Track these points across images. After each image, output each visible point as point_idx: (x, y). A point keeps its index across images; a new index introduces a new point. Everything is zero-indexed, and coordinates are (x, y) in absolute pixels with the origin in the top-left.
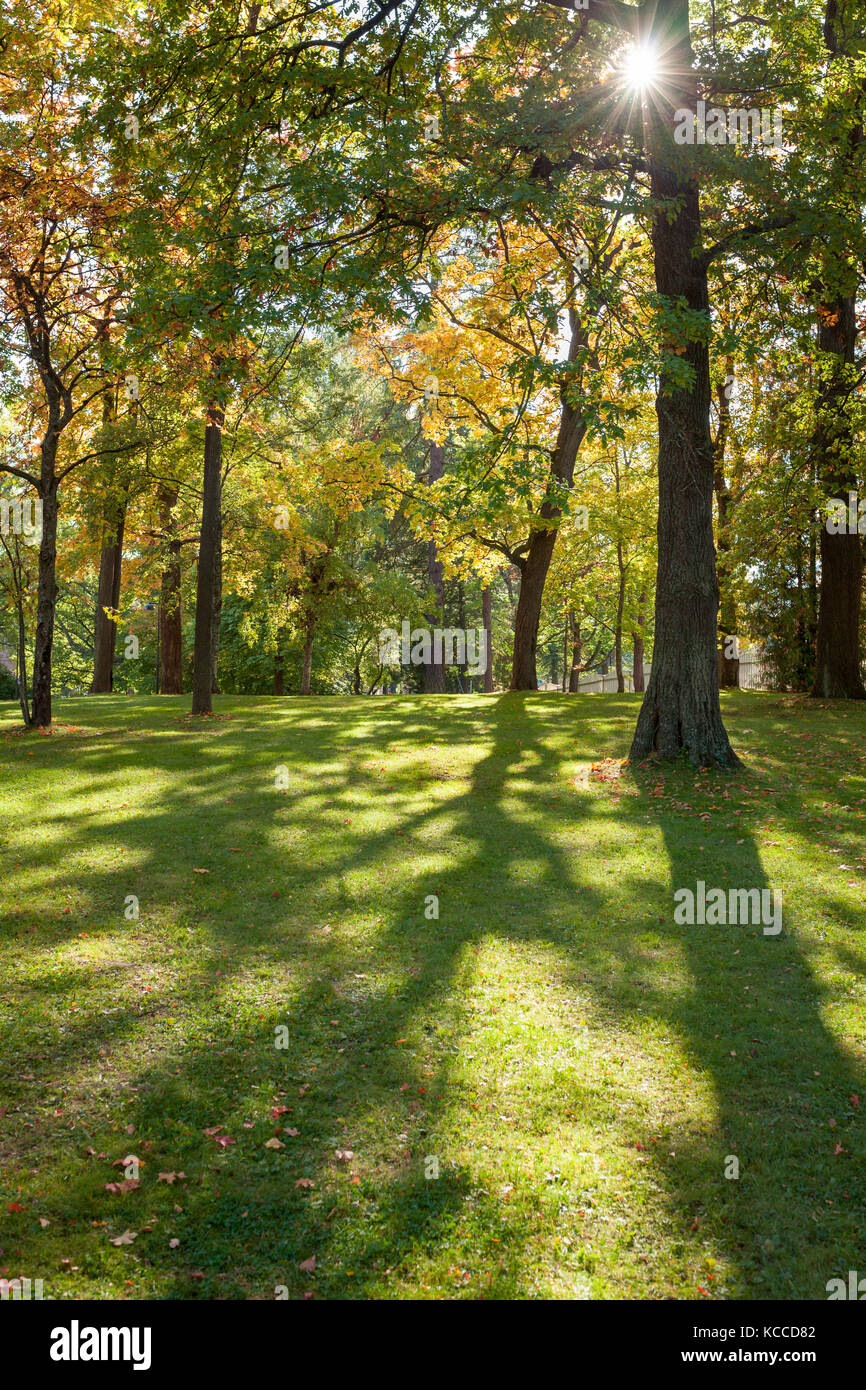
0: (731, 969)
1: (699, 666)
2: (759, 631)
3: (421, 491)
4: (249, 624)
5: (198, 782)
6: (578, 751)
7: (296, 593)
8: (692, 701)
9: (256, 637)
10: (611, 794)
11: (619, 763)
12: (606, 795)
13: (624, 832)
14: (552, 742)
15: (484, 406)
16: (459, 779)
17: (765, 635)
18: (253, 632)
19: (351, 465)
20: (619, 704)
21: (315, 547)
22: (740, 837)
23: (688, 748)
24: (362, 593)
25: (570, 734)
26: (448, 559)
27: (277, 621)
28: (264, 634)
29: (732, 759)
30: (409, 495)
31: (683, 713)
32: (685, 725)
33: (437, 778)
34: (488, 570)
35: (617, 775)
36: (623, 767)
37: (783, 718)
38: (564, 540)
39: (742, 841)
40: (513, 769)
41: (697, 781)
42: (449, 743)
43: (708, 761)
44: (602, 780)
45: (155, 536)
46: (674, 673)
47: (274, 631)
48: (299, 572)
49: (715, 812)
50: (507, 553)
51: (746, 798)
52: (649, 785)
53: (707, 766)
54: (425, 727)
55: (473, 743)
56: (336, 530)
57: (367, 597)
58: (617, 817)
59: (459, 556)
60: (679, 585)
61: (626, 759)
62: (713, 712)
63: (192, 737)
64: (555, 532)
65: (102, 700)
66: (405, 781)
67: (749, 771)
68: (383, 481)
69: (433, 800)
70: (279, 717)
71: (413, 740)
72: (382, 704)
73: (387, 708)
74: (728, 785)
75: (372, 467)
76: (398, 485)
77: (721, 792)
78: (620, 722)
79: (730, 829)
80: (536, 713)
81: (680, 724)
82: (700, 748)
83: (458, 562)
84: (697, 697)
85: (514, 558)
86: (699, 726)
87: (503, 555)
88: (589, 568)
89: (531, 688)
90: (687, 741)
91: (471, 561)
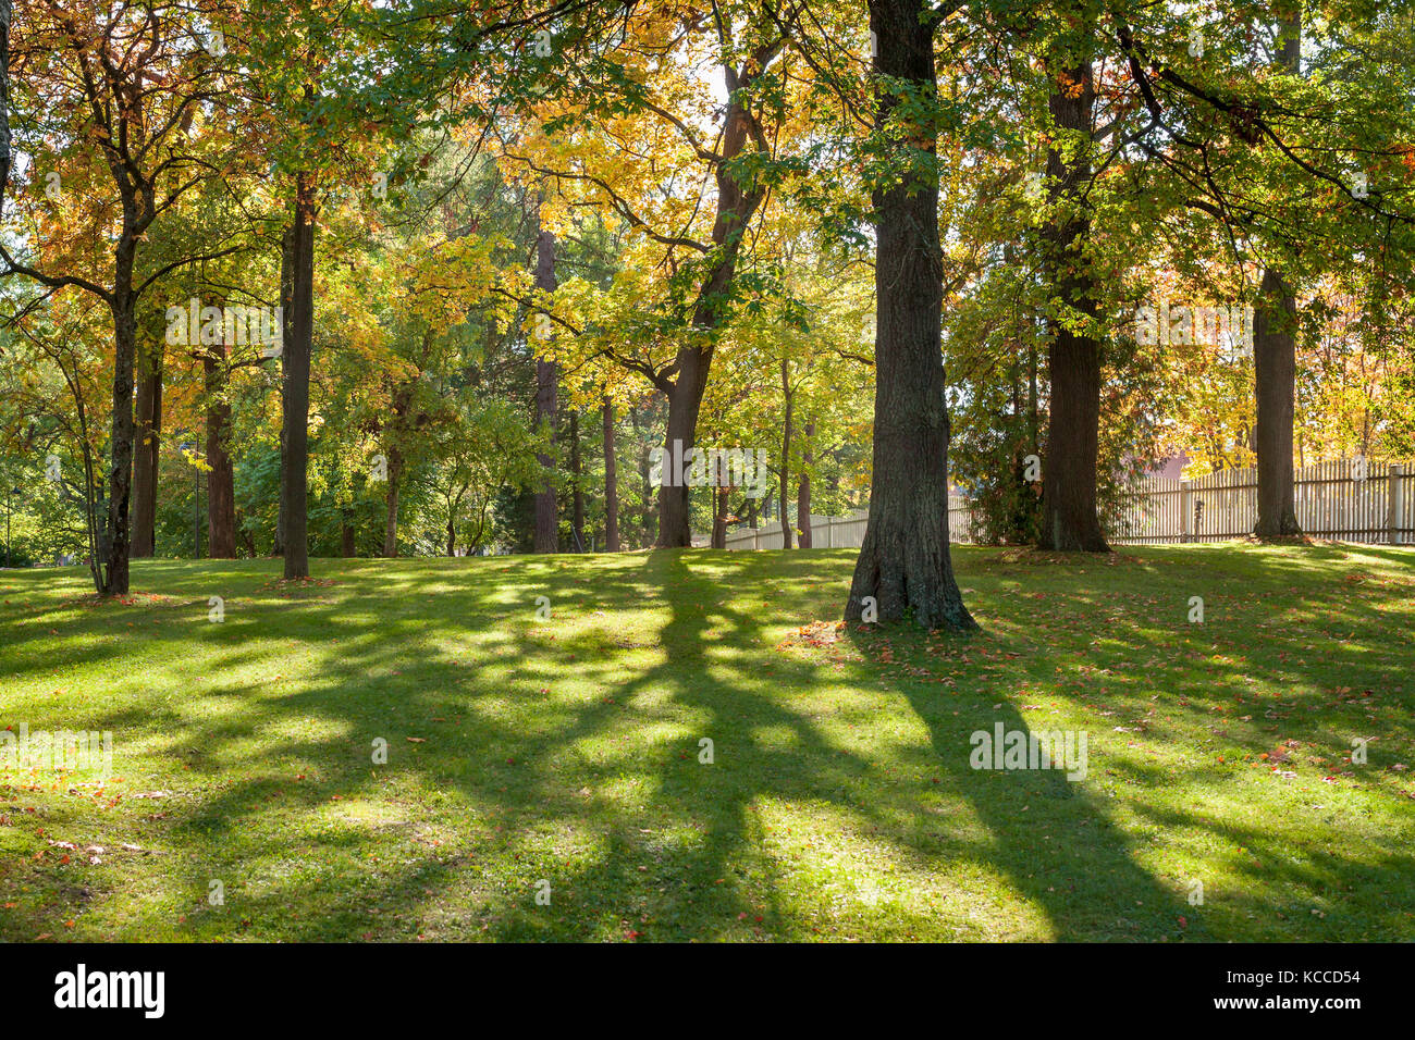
0: (1024, 823)
1: (927, 511)
2: (966, 470)
3: (542, 299)
4: (315, 469)
5: (349, 653)
6: (773, 615)
7: (375, 428)
8: (920, 554)
9: (325, 485)
10: (831, 660)
11: (833, 626)
12: (825, 661)
13: (862, 698)
14: (741, 605)
15: (620, 190)
16: (646, 647)
17: (974, 475)
18: (321, 479)
19: (452, 266)
20: (801, 562)
21: (401, 369)
22: (996, 703)
23: (915, 607)
24: (460, 427)
25: (757, 596)
26: (575, 383)
27: (349, 467)
28: (334, 481)
29: (965, 620)
30: (526, 304)
31: (909, 566)
32: (911, 580)
33: (620, 646)
34: (624, 397)
35: (833, 639)
36: (838, 630)
37: (1007, 575)
38: (723, 358)
39: (999, 706)
40: (705, 635)
41: (928, 645)
42: (617, 609)
43: (940, 622)
44: (816, 645)
45: (198, 358)
46: (897, 519)
47: (347, 477)
48: (383, 402)
49: (957, 677)
50: (651, 376)
51: (989, 662)
52: (872, 650)
53: (938, 627)
54: (577, 591)
55: (644, 608)
56: (425, 347)
57: (468, 433)
58: (850, 683)
59: (588, 380)
60: (902, 415)
61: (840, 622)
62: (943, 564)
63: (306, 605)
64: (711, 349)
65: (159, 565)
66: (586, 650)
67: (987, 634)
68: (493, 286)
69: (628, 669)
70: (391, 582)
71: (572, 606)
72: (506, 566)
73: (513, 570)
74: (965, 649)
75: (478, 268)
76: (512, 291)
77: (959, 656)
78: (810, 582)
79: (981, 694)
80: (703, 574)
81: (905, 580)
82: (929, 608)
83: (587, 386)
84: (925, 548)
85: (661, 382)
86: (928, 581)
87: (643, 378)
88: (745, 394)
89: (683, 545)
90: (913, 599)
91: (603, 386)
